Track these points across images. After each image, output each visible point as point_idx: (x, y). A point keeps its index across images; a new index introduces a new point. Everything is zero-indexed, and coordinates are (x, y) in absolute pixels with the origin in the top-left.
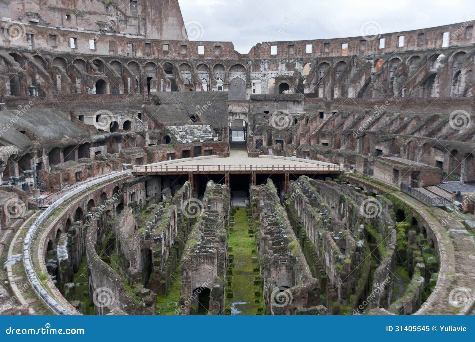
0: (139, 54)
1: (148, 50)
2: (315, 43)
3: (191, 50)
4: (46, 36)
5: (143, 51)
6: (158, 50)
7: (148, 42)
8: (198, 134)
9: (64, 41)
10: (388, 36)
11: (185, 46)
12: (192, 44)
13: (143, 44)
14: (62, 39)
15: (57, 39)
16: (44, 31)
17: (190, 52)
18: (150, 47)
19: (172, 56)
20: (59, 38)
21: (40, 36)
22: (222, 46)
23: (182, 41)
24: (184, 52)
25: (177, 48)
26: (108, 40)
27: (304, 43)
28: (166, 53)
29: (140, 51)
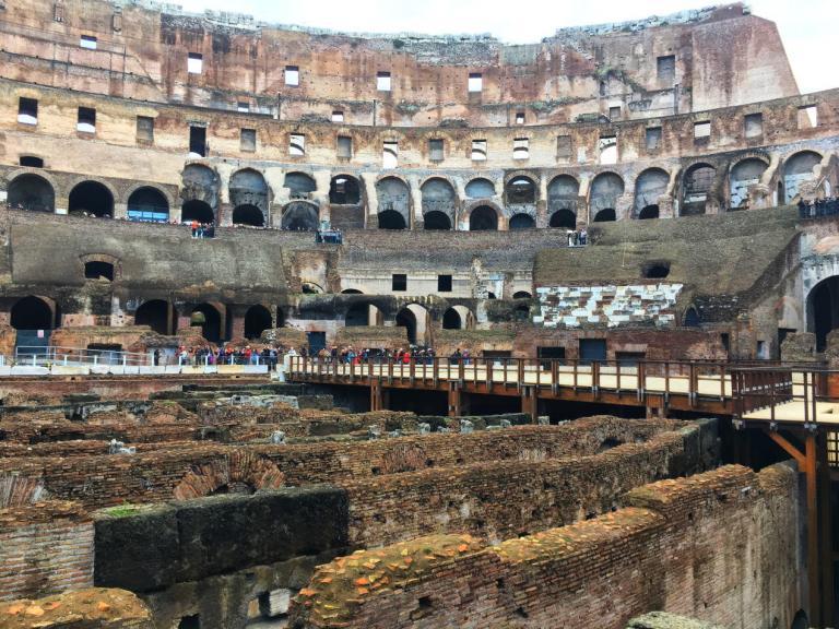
0: (630, 156)
3: (774, 122)
4: (421, 142)
5: (640, 146)
6: (680, 139)
7: (654, 125)
9: (458, 148)
11: (757, 117)
12: (776, 106)
13: (640, 130)
14: (453, 144)
15: (445, 146)
16: (419, 134)
17: (770, 127)
18: (660, 136)
19: (719, 145)
20: (448, 143)
21: (410, 144)
23: (747, 106)
24: (753, 132)
25: (734, 126)
26: (556, 134)
28: (704, 141)
29: (631, 147)
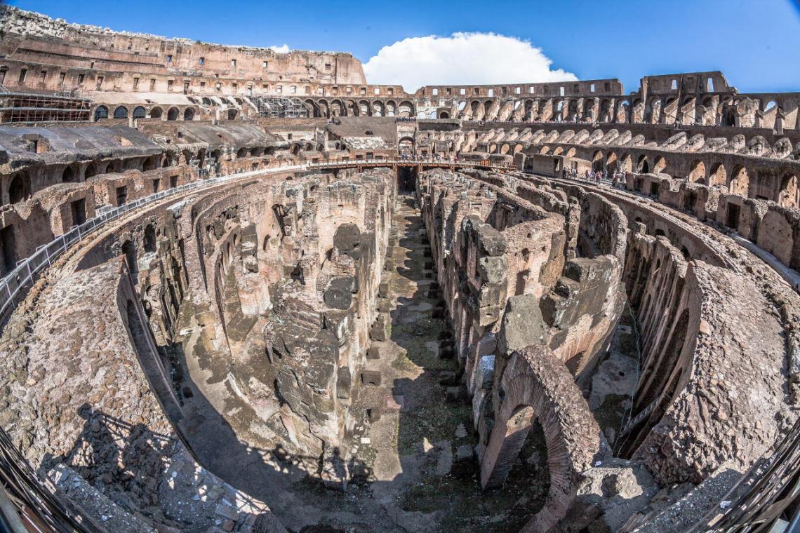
0: (328, 94)
1: (334, 91)
2: (468, 87)
3: (369, 91)
4: (261, 86)
5: (331, 92)
6: (343, 92)
7: (336, 86)
8: (370, 143)
10: (523, 86)
11: (364, 89)
12: (370, 87)
13: (332, 87)
14: (271, 87)
15: (268, 87)
18: (337, 90)
19: (354, 95)
22: (394, 88)
23: (362, 85)
24: (363, 92)
25: (358, 90)
26: (306, 86)
27: (459, 87)
28: (349, 93)
29: (328, 92)
